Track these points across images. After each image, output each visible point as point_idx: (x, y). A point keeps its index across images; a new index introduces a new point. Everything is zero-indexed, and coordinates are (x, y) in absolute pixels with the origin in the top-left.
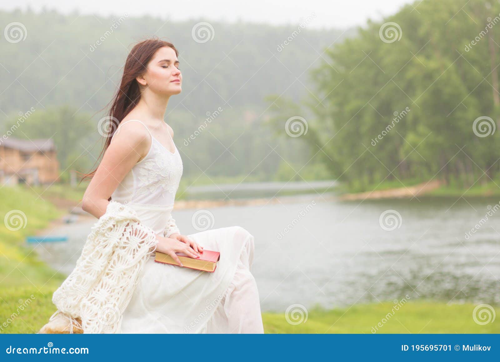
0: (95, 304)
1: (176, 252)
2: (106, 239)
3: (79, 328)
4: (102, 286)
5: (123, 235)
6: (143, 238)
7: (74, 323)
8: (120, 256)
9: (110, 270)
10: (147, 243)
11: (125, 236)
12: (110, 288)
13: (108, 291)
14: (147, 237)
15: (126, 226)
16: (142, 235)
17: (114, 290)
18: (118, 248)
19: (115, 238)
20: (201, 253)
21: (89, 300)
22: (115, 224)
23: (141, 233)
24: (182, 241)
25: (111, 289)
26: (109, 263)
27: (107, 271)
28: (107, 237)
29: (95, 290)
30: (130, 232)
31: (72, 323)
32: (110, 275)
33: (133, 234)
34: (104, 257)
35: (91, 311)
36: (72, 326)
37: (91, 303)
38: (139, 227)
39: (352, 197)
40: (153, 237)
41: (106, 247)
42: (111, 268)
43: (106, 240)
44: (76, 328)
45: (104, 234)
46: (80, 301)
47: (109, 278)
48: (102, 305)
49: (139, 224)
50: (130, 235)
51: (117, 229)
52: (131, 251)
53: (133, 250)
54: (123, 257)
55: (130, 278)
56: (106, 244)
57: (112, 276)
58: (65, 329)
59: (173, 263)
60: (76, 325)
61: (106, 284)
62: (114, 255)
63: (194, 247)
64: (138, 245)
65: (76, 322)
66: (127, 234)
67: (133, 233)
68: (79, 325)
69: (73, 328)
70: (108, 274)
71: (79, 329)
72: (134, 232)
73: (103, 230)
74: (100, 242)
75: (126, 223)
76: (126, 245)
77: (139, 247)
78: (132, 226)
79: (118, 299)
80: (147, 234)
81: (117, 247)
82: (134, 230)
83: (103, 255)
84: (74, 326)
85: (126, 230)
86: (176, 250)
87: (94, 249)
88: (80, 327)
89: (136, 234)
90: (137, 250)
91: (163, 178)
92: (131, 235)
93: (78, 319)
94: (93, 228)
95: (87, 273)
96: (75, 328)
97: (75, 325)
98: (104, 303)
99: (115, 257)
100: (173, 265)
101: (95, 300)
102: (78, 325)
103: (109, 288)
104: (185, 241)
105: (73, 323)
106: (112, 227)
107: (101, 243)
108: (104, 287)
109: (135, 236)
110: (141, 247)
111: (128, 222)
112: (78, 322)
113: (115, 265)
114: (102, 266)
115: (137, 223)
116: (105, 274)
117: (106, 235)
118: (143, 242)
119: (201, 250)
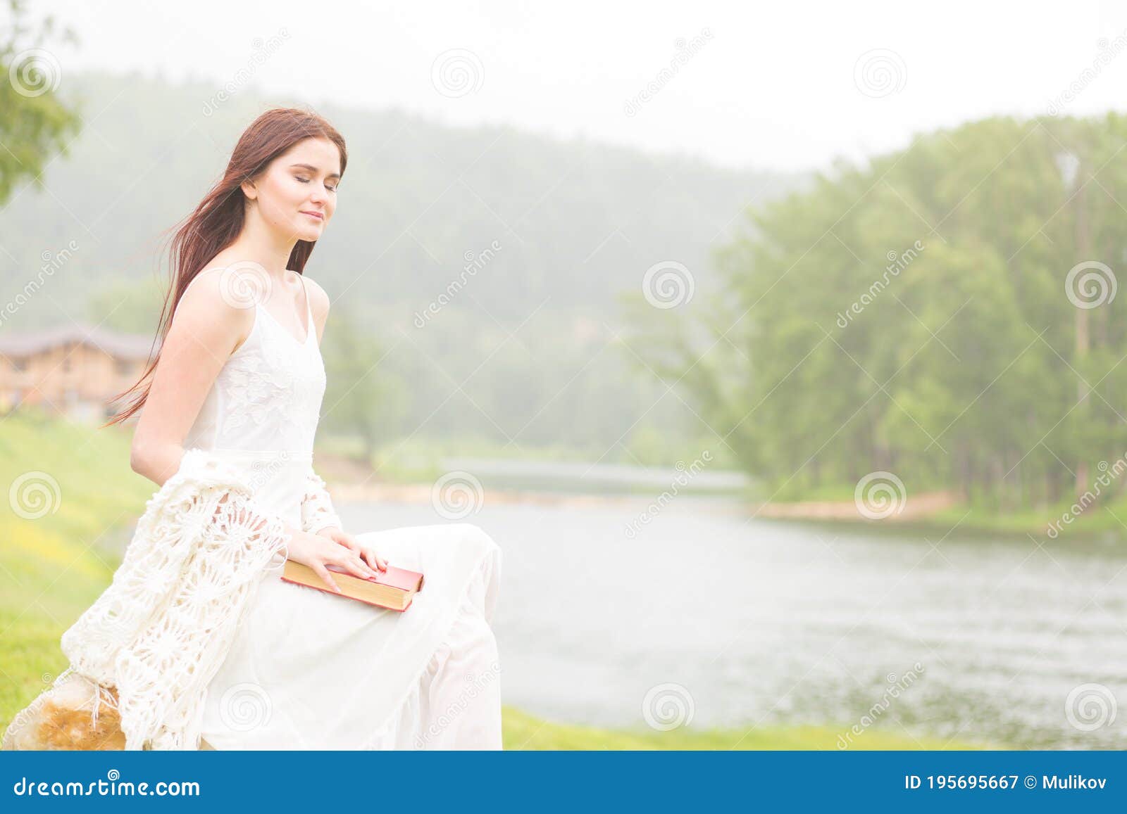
0: (149, 664)
1: (326, 563)
2: (178, 526)
3: (112, 706)
4: (166, 628)
5: (214, 520)
6: (257, 529)
7: (104, 696)
8: (208, 565)
9: (185, 594)
10: (265, 541)
11: (219, 524)
12: (183, 633)
13: (179, 638)
14: (265, 527)
15: (221, 502)
16: (255, 521)
17: (190, 638)
18: (203, 548)
19: (196, 523)
20: (384, 571)
21: (135, 654)
22: (197, 494)
23: (253, 518)
24: (343, 543)
25: (184, 635)
26: (182, 579)
27: (178, 596)
28: (180, 524)
29: (149, 634)
30: (230, 516)
31: (98, 694)
32: (184, 605)
33: (235, 520)
34: (172, 564)
35: (140, 677)
36: (99, 701)
37: (141, 660)
38: (249, 506)
39: (774, 509)
40: (280, 528)
41: (177, 544)
42: (187, 591)
43: (179, 530)
44: (105, 706)
45: (174, 515)
46: (115, 654)
47: (182, 611)
48: (164, 666)
49: (248, 499)
50: (230, 520)
51: (200, 508)
52: (231, 556)
53: (234, 554)
54: (213, 567)
55: (228, 611)
56: (178, 538)
57: (188, 606)
58: (82, 706)
59: (319, 587)
60: (107, 700)
61: (175, 623)
62: (194, 563)
63: (368, 559)
64: (245, 543)
65: (107, 694)
66: (222, 519)
67: (235, 518)
68: (113, 699)
69: (100, 705)
70: (179, 602)
71: (111, 709)
72: (238, 517)
73: (172, 507)
74: (164, 534)
75: (221, 495)
76: (220, 542)
77: (248, 547)
78: (234, 503)
79: (199, 656)
80: (265, 521)
81: (200, 545)
82: (239, 510)
83: (170, 561)
84: (103, 701)
85: (222, 510)
86: (326, 559)
87: (152, 547)
88: (115, 706)
89: (241, 521)
90: (244, 554)
91: (279, 391)
92: (232, 521)
93: (113, 690)
94: (149, 502)
95: (135, 597)
96: (103, 705)
97: (105, 699)
98: (169, 662)
99: (195, 567)
100: (320, 590)
101: (149, 655)
102: (110, 700)
103: (181, 632)
104: (350, 544)
105: (102, 696)
106: (191, 501)
107: (166, 535)
108: (169, 629)
109: (241, 524)
110: (252, 547)
111: (225, 491)
112: (112, 694)
113: (196, 584)
114: (166, 584)
115: (245, 497)
116: (174, 602)
117: (177, 517)
118: (256, 537)
119: (382, 565)
